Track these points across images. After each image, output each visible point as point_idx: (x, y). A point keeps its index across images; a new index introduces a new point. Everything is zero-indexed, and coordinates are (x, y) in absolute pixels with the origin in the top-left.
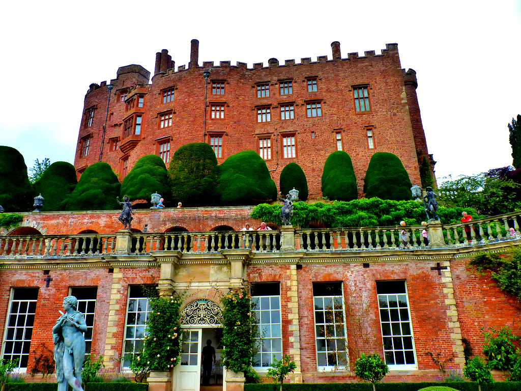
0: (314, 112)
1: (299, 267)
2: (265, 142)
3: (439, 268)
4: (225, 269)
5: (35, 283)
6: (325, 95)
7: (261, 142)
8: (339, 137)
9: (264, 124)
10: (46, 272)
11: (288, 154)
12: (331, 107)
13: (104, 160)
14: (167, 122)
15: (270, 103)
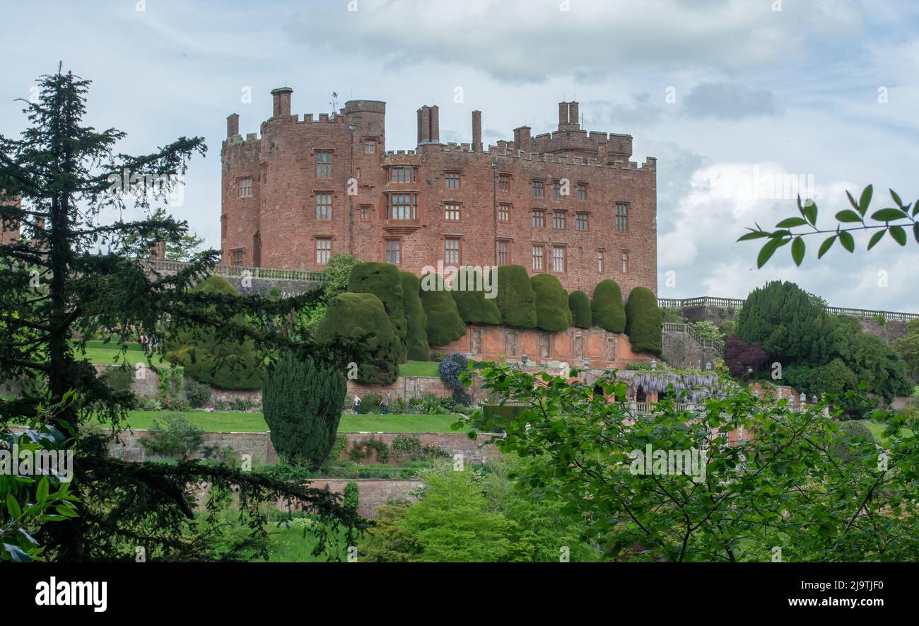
0: (580, 224)
6: (593, 209)
7: (534, 249)
8: (600, 256)
11: (556, 266)
12: (597, 222)
13: (355, 232)
14: (452, 213)
15: (544, 206)
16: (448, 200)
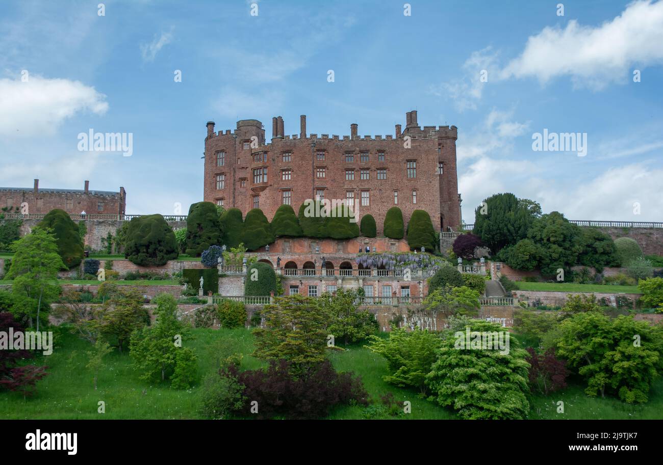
0: (381, 176)
1: (379, 281)
2: (350, 194)
3: (419, 283)
4: (357, 281)
5: (297, 284)
6: (390, 165)
7: (348, 194)
8: (396, 194)
9: (351, 181)
10: (300, 281)
11: (364, 203)
12: (392, 173)
13: (236, 194)
14: (287, 176)
15: (354, 167)
16: (284, 168)
